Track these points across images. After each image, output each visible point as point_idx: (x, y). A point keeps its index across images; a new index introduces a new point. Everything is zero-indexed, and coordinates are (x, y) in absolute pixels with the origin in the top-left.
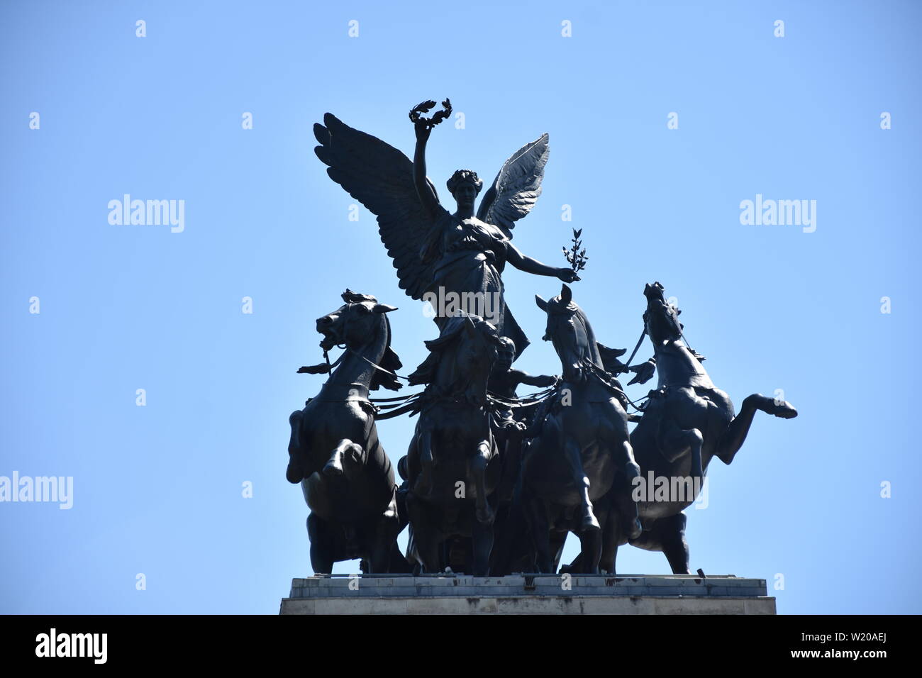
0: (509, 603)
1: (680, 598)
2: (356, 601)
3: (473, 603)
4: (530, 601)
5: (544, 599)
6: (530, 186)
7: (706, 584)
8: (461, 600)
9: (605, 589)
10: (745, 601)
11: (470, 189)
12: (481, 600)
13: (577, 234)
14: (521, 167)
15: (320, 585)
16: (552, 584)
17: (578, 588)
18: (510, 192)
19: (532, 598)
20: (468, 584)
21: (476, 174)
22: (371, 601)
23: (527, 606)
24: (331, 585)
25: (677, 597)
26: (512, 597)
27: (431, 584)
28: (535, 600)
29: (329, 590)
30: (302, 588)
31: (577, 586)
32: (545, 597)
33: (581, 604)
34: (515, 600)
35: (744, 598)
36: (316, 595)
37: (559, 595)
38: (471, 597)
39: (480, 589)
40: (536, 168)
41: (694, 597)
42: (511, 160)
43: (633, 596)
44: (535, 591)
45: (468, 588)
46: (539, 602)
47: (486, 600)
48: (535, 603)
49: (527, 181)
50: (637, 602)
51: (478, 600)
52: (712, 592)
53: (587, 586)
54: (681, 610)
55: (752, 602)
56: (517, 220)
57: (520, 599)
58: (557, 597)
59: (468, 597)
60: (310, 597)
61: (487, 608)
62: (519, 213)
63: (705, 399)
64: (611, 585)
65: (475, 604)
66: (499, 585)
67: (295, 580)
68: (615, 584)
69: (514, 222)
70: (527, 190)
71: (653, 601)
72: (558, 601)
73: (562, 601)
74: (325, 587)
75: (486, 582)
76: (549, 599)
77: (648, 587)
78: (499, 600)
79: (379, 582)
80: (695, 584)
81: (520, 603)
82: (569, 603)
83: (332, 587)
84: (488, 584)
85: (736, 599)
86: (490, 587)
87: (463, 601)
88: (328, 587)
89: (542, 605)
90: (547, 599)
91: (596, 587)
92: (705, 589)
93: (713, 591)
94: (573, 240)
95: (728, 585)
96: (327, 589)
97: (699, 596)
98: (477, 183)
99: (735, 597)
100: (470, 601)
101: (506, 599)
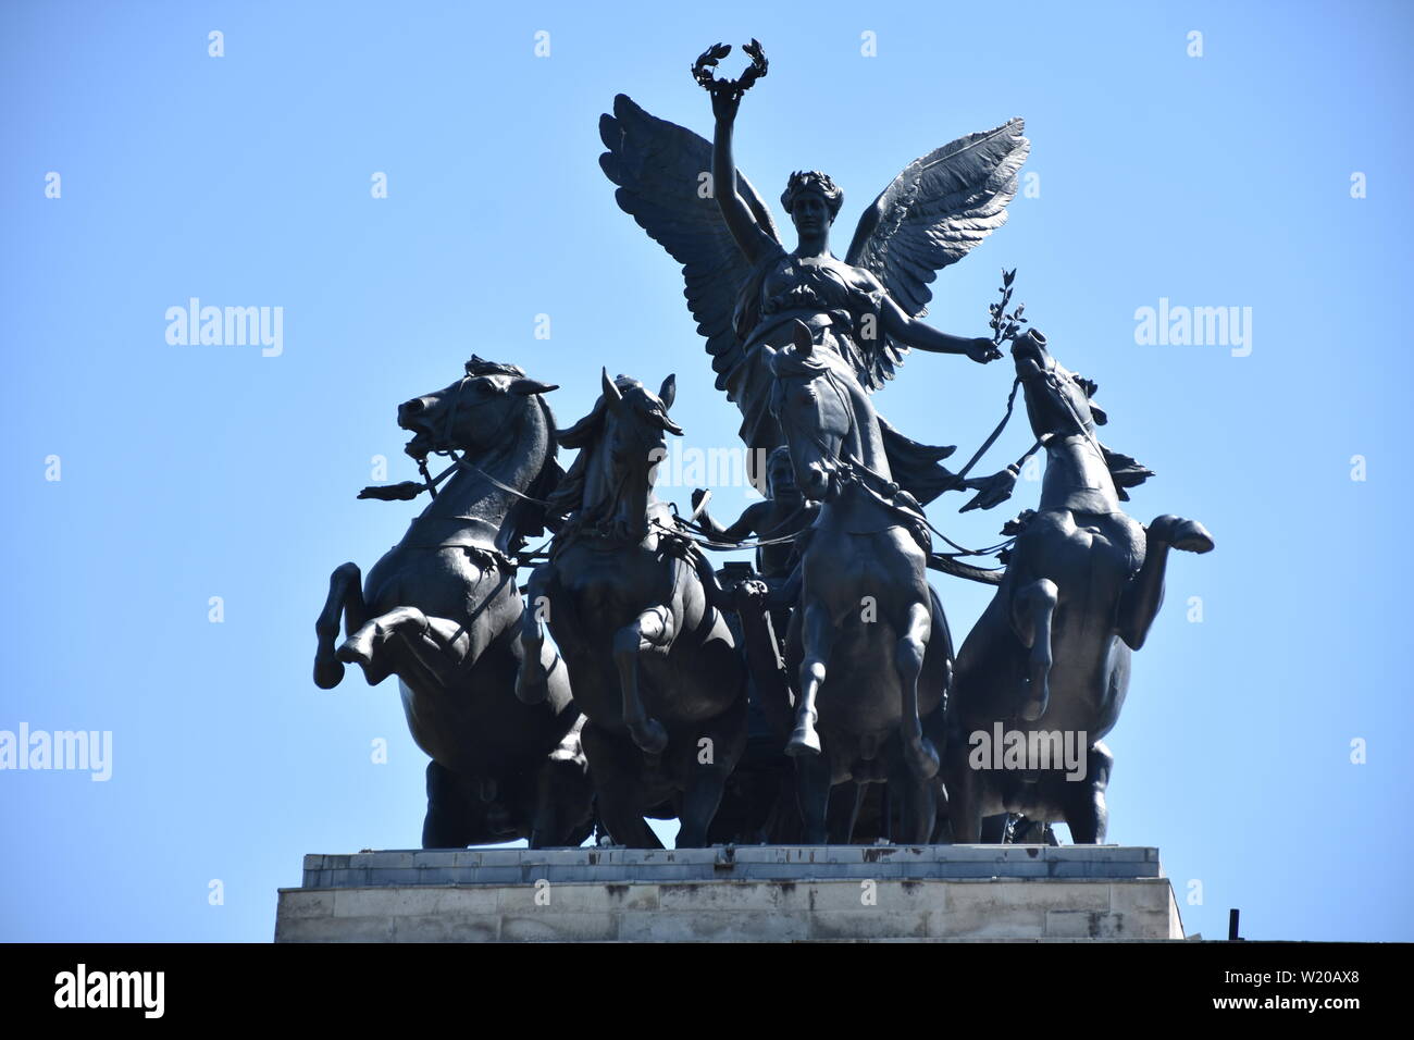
0: (681, 893)
1: (992, 882)
2: (409, 892)
3: (616, 895)
4: (719, 890)
5: (744, 886)
6: (978, 210)
7: (1047, 858)
8: (596, 888)
9: (861, 868)
10: (1112, 886)
11: (815, 205)
12: (632, 888)
13: (1009, 279)
14: (951, 173)
15: (352, 865)
16: (767, 860)
17: (812, 866)
18: (929, 218)
19: (723, 884)
20: (614, 862)
21: (827, 178)
22: (436, 891)
23: (714, 898)
24: (370, 866)
25: (988, 880)
26: (687, 882)
27: (548, 861)
28: (729, 887)
29: (367, 874)
30: (321, 870)
31: (812, 862)
32: (748, 881)
33: (811, 894)
34: (693, 888)
35: (1110, 880)
36: (342, 883)
37: (772, 880)
38: (613, 883)
39: (637, 870)
40: (992, 177)
41: (1021, 879)
42: (926, 161)
43: (906, 879)
44: (735, 873)
45: (614, 868)
46: (736, 890)
47: (641, 888)
48: (729, 893)
49: (971, 200)
50: (914, 890)
51: (626, 888)
52: (1056, 872)
53: (830, 863)
54: (993, 903)
55: (1127, 888)
56: (941, 266)
57: (702, 886)
58: (769, 881)
59: (608, 883)
60: (331, 888)
61: (640, 903)
62: (946, 254)
63: (1092, 531)
64: (873, 860)
65: (621, 895)
66: (671, 862)
67: (308, 858)
68: (881, 858)
69: (936, 271)
70: (970, 217)
71: (943, 887)
72: (770, 889)
73: (778, 889)
74: (360, 869)
75: (647, 858)
76: (753, 886)
77: (940, 863)
78: (664, 888)
79: (456, 859)
80: (1027, 857)
81: (701, 892)
82: (790, 893)
83: (372, 869)
84: (652, 861)
85: (1095, 883)
86: (653, 866)
87: (600, 890)
88: (366, 869)
89: (741, 896)
90: (749, 885)
91: (845, 864)
92: (1046, 866)
93: (1058, 869)
94: (1001, 290)
95: (1086, 858)
96: (363, 873)
97: (1027, 879)
98: (830, 194)
99: (1094, 879)
100: (611, 890)
101: (677, 886)
